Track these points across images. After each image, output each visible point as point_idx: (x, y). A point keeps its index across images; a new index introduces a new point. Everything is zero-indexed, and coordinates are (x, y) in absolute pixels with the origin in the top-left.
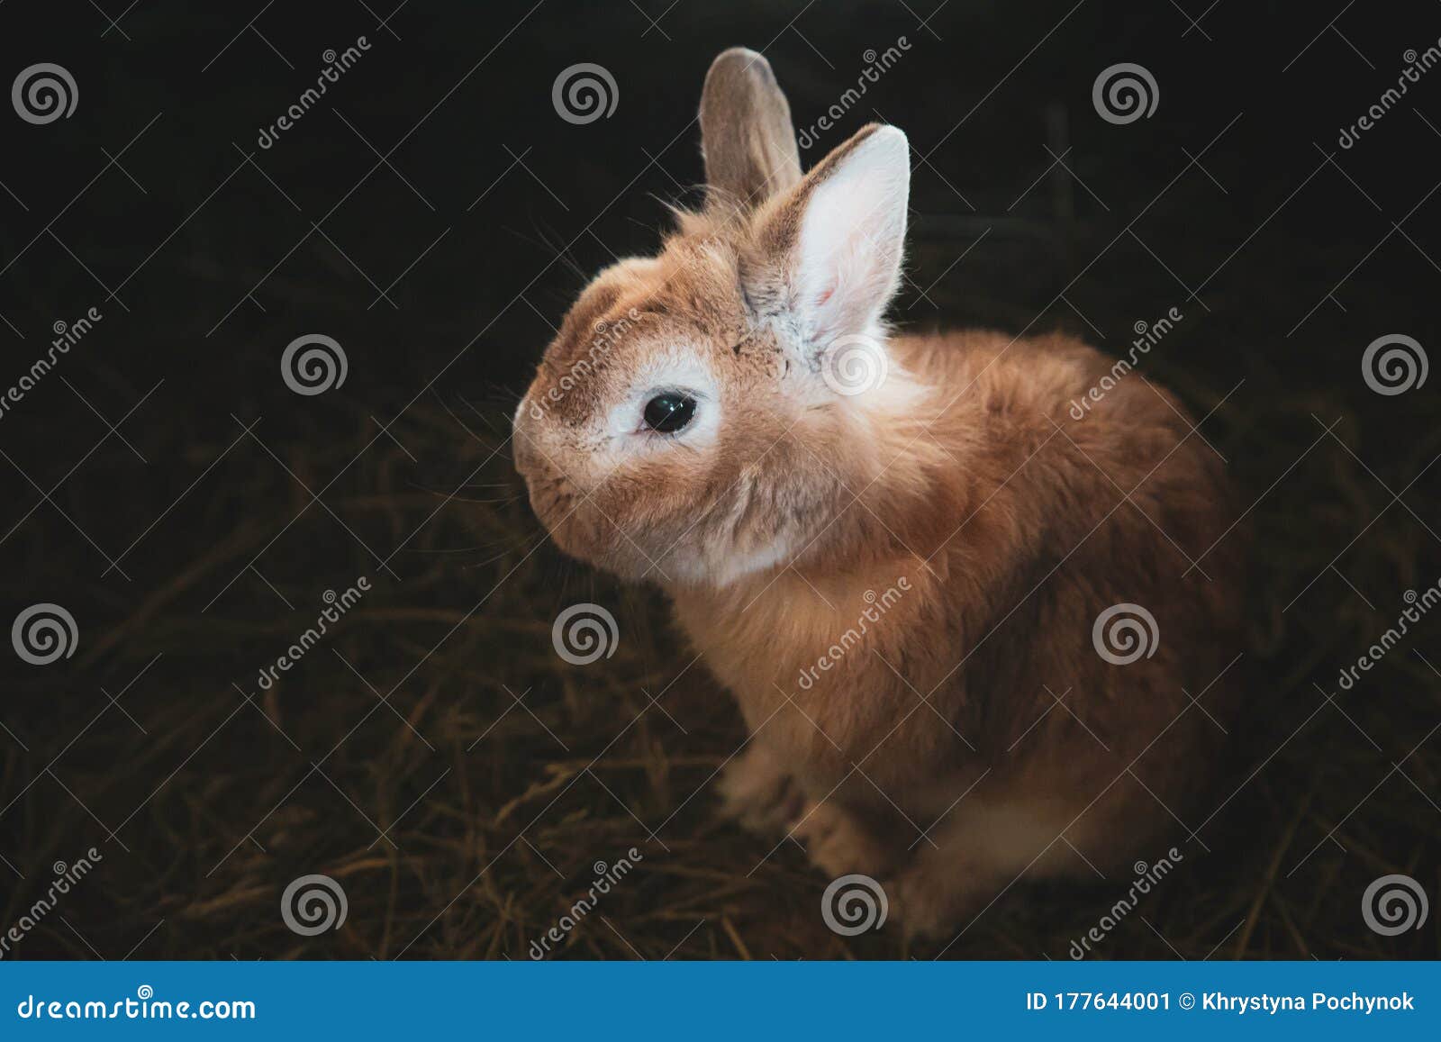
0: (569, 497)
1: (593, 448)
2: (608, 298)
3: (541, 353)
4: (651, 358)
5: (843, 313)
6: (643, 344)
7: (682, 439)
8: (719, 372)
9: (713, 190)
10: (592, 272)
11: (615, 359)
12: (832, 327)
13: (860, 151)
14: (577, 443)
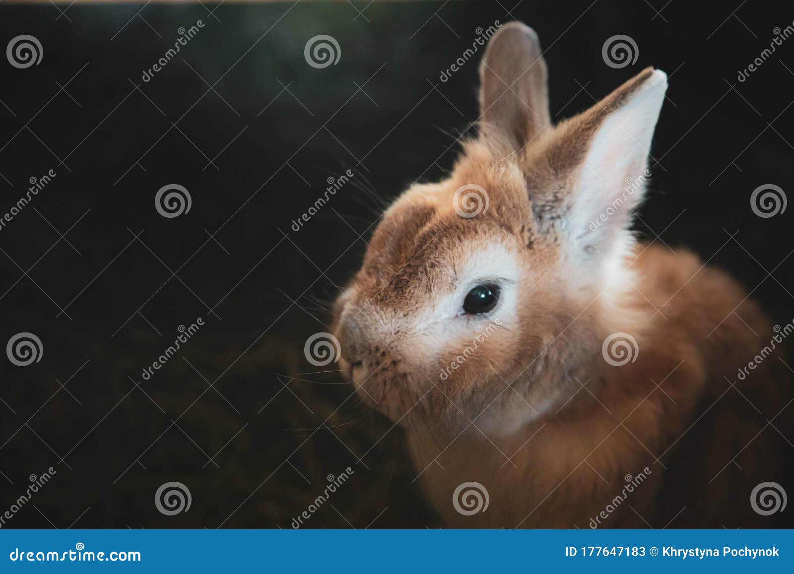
4: (474, 256)
6: (468, 244)
11: (443, 258)
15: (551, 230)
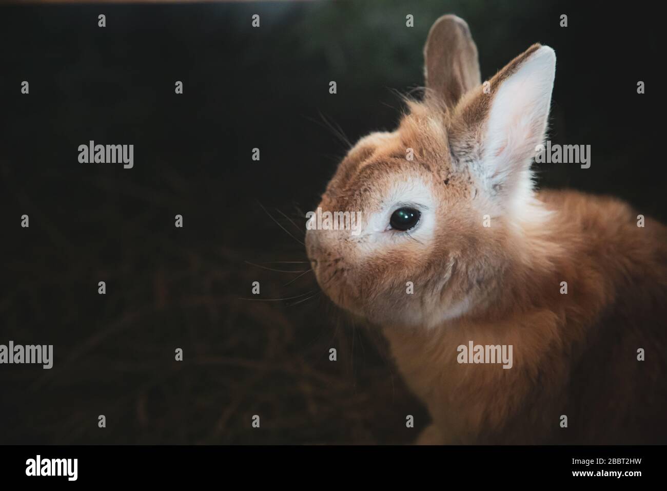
0: (343, 270)
1: (358, 241)
2: (367, 153)
3: (326, 184)
4: (396, 185)
5: (511, 161)
6: (392, 176)
7: (413, 235)
8: (436, 194)
9: (429, 91)
10: (354, 140)
11: (374, 185)
12: (503, 170)
13: (531, 59)
14: (348, 238)
15: (466, 170)
